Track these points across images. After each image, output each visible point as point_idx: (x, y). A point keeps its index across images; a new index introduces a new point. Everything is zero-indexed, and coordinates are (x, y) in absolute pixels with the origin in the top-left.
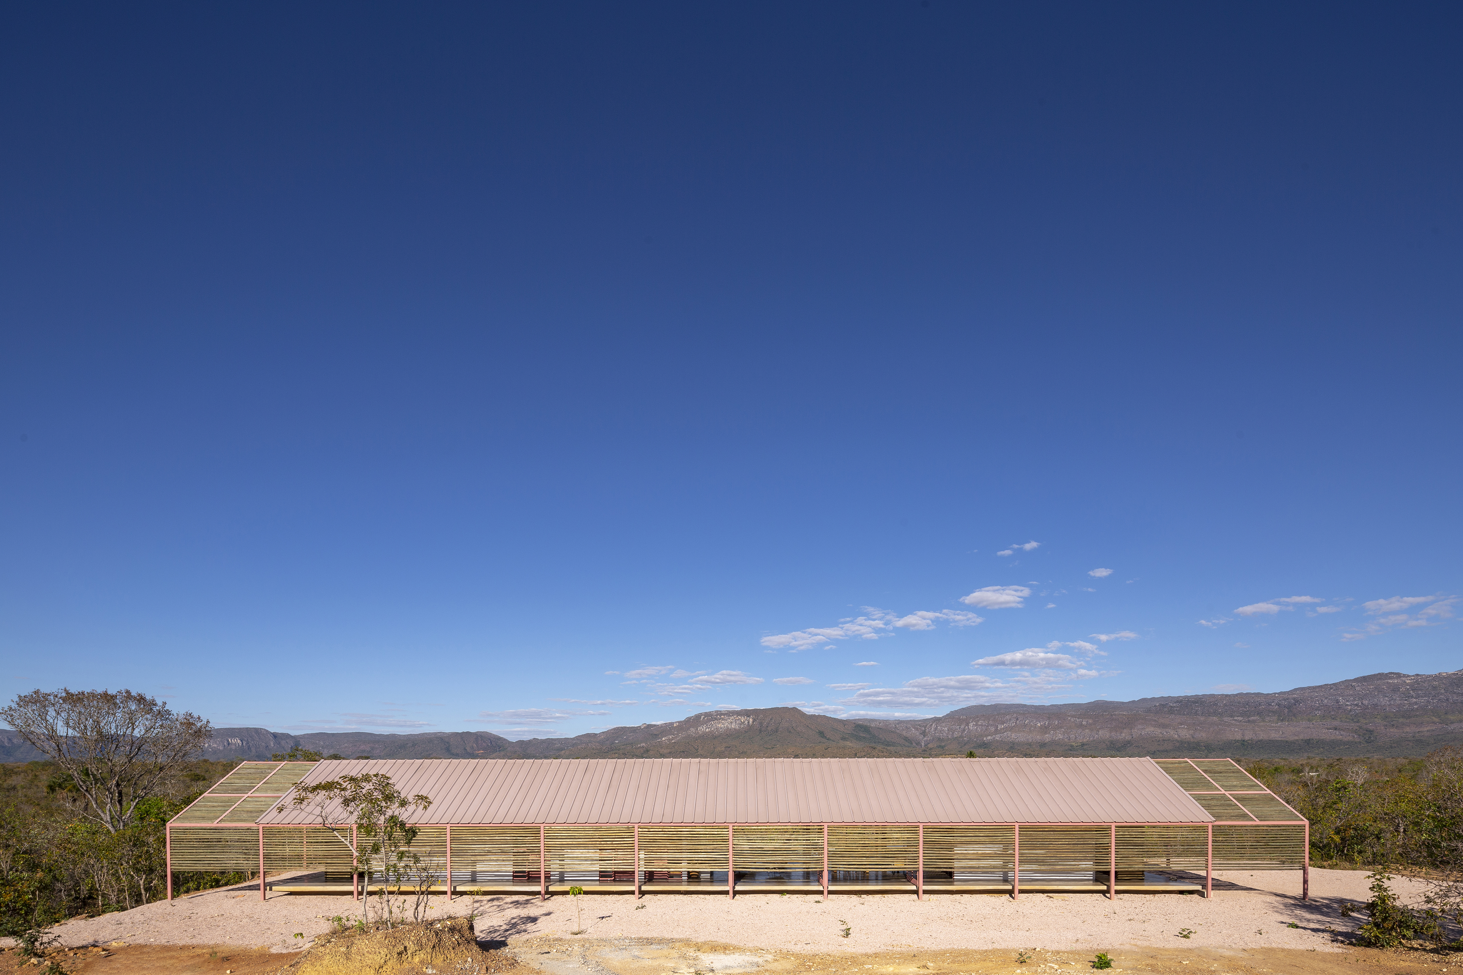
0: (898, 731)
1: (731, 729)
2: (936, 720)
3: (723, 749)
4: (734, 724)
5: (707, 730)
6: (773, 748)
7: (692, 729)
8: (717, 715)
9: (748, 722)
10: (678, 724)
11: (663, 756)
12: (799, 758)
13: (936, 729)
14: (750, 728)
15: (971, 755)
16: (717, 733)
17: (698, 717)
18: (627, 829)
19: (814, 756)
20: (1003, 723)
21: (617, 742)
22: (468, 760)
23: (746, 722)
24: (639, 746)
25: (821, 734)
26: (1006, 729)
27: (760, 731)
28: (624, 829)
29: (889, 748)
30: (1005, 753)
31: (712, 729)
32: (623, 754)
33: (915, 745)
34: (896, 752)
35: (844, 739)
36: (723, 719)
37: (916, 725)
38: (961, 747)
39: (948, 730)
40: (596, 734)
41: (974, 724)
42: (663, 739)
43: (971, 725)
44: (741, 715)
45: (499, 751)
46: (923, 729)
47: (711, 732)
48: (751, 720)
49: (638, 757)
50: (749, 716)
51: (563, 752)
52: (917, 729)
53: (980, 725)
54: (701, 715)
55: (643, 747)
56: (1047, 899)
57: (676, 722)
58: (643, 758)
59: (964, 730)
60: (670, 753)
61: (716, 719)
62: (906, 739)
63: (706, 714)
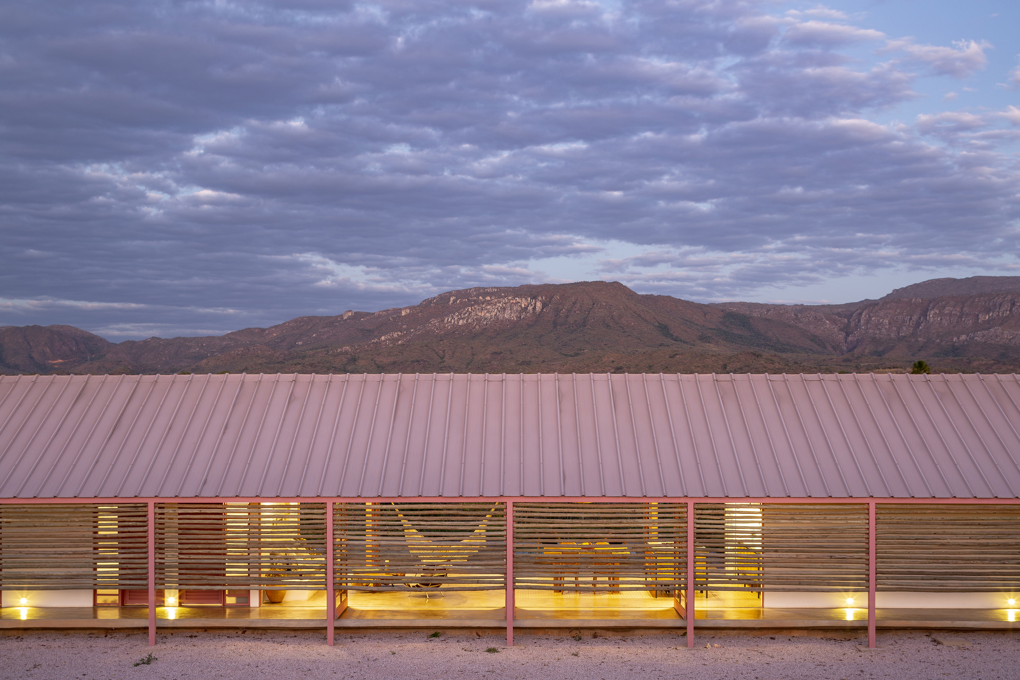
0: (801, 325)
1: (502, 321)
2: (868, 305)
3: (488, 356)
4: (508, 312)
5: (461, 322)
6: (577, 354)
7: (434, 321)
8: (478, 296)
9: (534, 308)
10: (408, 311)
11: (380, 369)
12: (624, 372)
13: (868, 321)
14: (538, 317)
15: (920, 368)
16: (477, 327)
17: (444, 298)
18: (133, 509)
19: (651, 369)
20: (988, 311)
21: (300, 343)
22: (33, 377)
23: (530, 308)
24: (339, 350)
25: (664, 329)
26: (989, 324)
27: (555, 324)
28: (128, 509)
29: (784, 355)
30: (992, 365)
31: (470, 321)
32: (311, 365)
33: (831, 349)
34: (796, 363)
35: (704, 339)
36: (489, 303)
37: (833, 314)
38: (913, 355)
39: (890, 323)
40: (263, 330)
41: (935, 313)
42: (383, 338)
43: (931, 314)
44: (520, 296)
45: (92, 359)
46: (846, 320)
47: (467, 325)
48: (539, 305)
49: (337, 371)
50: (534, 297)
51: (204, 361)
52: (834, 322)
53: (946, 315)
54: (450, 294)
55: (346, 353)
56: (931, 646)
57: (405, 308)
58: (345, 372)
59: (918, 324)
60: (394, 363)
61: (477, 302)
62: (814, 338)
63: (459, 294)
